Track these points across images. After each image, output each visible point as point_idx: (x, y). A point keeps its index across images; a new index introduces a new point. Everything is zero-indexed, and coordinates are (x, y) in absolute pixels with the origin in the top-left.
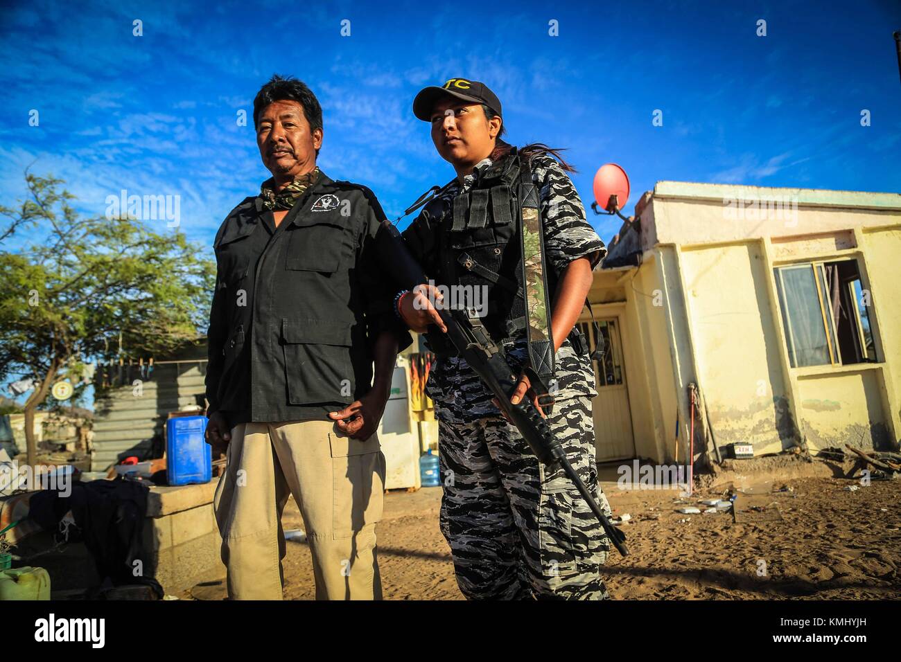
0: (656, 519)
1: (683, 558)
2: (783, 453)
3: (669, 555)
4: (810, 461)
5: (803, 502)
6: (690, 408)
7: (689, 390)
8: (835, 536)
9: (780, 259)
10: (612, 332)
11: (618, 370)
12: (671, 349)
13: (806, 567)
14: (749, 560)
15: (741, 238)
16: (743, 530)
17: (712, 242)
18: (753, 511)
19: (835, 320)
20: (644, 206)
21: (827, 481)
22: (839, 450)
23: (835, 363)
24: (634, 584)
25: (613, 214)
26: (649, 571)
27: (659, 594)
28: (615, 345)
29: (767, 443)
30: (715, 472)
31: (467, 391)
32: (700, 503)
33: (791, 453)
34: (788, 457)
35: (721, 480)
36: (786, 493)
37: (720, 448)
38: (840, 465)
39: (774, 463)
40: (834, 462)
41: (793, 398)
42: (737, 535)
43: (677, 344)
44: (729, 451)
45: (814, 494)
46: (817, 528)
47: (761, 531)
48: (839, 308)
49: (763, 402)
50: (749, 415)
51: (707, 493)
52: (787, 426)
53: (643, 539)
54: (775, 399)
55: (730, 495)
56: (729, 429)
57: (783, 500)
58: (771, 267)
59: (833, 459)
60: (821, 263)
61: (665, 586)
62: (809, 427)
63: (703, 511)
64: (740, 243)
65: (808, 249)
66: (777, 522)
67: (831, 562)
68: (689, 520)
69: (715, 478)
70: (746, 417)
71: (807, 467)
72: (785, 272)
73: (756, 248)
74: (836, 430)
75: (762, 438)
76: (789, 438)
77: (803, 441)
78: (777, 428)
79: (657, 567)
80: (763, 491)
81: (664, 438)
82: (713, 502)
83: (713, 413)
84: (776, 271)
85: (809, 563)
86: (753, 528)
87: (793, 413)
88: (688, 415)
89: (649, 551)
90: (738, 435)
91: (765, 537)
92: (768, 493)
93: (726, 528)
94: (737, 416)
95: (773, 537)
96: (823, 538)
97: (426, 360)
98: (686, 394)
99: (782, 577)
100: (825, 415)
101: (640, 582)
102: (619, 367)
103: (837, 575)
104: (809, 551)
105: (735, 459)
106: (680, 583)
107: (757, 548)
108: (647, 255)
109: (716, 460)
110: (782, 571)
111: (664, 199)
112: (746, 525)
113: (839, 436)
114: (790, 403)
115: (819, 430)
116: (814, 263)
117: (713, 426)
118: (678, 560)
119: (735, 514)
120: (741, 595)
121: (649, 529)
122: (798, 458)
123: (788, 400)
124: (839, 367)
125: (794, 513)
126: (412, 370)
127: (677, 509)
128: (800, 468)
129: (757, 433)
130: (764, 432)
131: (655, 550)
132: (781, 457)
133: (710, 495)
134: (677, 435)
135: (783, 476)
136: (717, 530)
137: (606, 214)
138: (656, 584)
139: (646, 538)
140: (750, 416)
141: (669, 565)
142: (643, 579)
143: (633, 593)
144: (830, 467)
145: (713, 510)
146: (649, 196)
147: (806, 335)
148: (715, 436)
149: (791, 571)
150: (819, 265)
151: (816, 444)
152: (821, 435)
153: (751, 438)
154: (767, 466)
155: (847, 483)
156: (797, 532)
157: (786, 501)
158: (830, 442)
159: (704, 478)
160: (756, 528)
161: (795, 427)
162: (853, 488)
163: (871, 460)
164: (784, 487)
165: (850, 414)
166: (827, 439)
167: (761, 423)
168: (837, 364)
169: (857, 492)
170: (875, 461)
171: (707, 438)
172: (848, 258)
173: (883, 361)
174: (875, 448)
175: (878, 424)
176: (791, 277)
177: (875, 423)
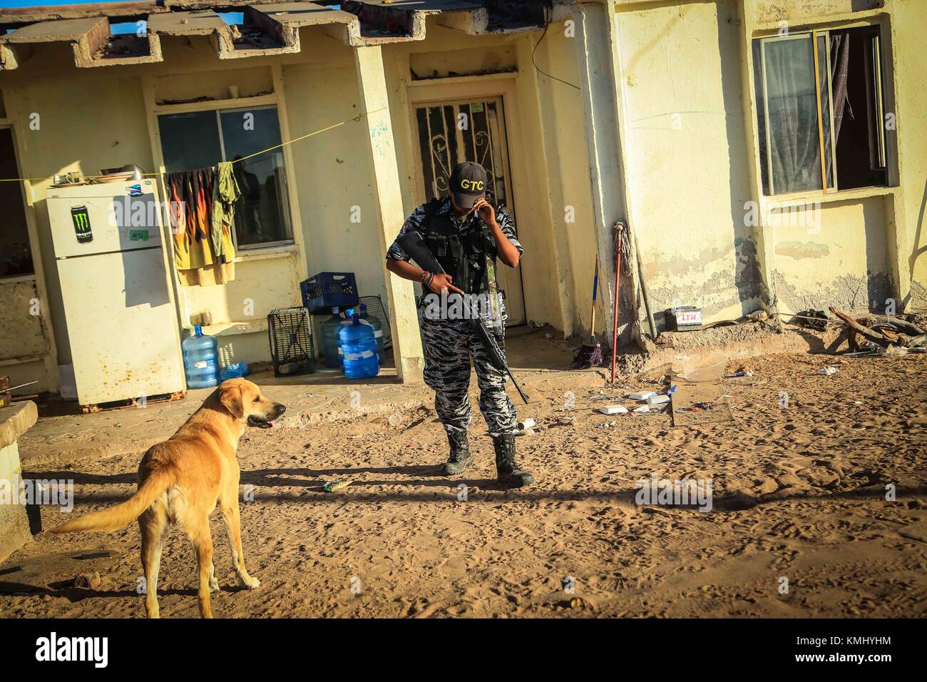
0: (570, 424)
1: (613, 477)
2: (740, 320)
3: (596, 473)
4: (779, 332)
5: (761, 393)
6: (615, 258)
7: (614, 232)
8: (791, 441)
9: (763, 26)
10: (492, 122)
11: (499, 183)
12: (592, 169)
13: (750, 480)
14: (690, 475)
16: (683, 435)
18: (697, 409)
21: (800, 358)
22: (821, 314)
23: (828, 187)
24: (563, 508)
26: (577, 493)
27: (593, 517)
28: (496, 144)
29: (722, 306)
30: (647, 352)
32: (627, 397)
33: (754, 321)
34: (749, 326)
35: (655, 363)
36: (742, 379)
37: (655, 315)
38: (819, 336)
39: (730, 335)
40: (812, 331)
41: (763, 242)
42: (676, 443)
43: (599, 161)
44: (668, 320)
46: (773, 430)
47: (705, 437)
48: (843, 102)
50: (698, 266)
51: (636, 380)
52: (751, 280)
53: (559, 454)
54: (737, 243)
55: (666, 385)
56: (669, 287)
57: (738, 391)
58: (749, 38)
59: (810, 328)
60: (825, 32)
61: (598, 510)
62: (783, 282)
63: (631, 410)
66: (726, 423)
67: (778, 472)
68: (613, 424)
69: (647, 359)
70: (694, 270)
71: (774, 340)
72: (769, 45)
73: (729, 5)
74: (820, 285)
75: (717, 298)
76: (753, 297)
77: (771, 302)
78: (738, 284)
79: (585, 488)
80: (712, 377)
81: (573, 296)
82: (645, 397)
83: (647, 264)
84: (756, 44)
85: (754, 475)
86: (696, 432)
87: (761, 261)
88: (612, 268)
89: (569, 469)
90: (681, 296)
91: (710, 445)
92: (719, 380)
93: (662, 434)
94: (682, 268)
95: (718, 444)
96: (777, 443)
97: (197, 185)
98: (611, 236)
99: (724, 492)
100: (807, 263)
101: (570, 507)
102: (502, 179)
103: (782, 487)
104: (757, 462)
105: (677, 331)
106: (615, 505)
107: (699, 460)
108: (558, 11)
109: (649, 332)
110: (724, 486)
112: (687, 429)
113: (824, 293)
114: (758, 248)
115: (796, 285)
116: (814, 31)
117: (648, 285)
118: (608, 479)
119: (674, 413)
120: (680, 513)
121: (564, 439)
122: (762, 327)
123: (756, 243)
124: (833, 194)
125: (748, 410)
127: (597, 408)
128: (765, 341)
129: (708, 292)
130: (719, 291)
131: (577, 468)
132: (742, 325)
133: (640, 385)
134: (594, 298)
135: (740, 353)
136: (650, 438)
138: (588, 508)
139: (562, 452)
140: (700, 268)
141: (599, 486)
142: (572, 504)
143: (564, 520)
144: (805, 338)
145: (644, 408)
147: (791, 145)
148: (649, 297)
149: (734, 485)
150: (822, 34)
151: (790, 304)
152: (798, 292)
153: (700, 300)
154: (719, 339)
155: (826, 362)
156: (748, 436)
157: (741, 392)
158: (810, 302)
159: (632, 359)
160: (699, 433)
161: (762, 282)
162: (831, 371)
163: (861, 328)
164: (741, 369)
165: (841, 262)
166: (806, 297)
167: (715, 278)
168: (830, 190)
169: (834, 376)
170: (866, 330)
171: (638, 302)
172: (868, 24)
173: (896, 184)
174: (870, 310)
175: (879, 275)
176: (777, 53)
177: (874, 274)
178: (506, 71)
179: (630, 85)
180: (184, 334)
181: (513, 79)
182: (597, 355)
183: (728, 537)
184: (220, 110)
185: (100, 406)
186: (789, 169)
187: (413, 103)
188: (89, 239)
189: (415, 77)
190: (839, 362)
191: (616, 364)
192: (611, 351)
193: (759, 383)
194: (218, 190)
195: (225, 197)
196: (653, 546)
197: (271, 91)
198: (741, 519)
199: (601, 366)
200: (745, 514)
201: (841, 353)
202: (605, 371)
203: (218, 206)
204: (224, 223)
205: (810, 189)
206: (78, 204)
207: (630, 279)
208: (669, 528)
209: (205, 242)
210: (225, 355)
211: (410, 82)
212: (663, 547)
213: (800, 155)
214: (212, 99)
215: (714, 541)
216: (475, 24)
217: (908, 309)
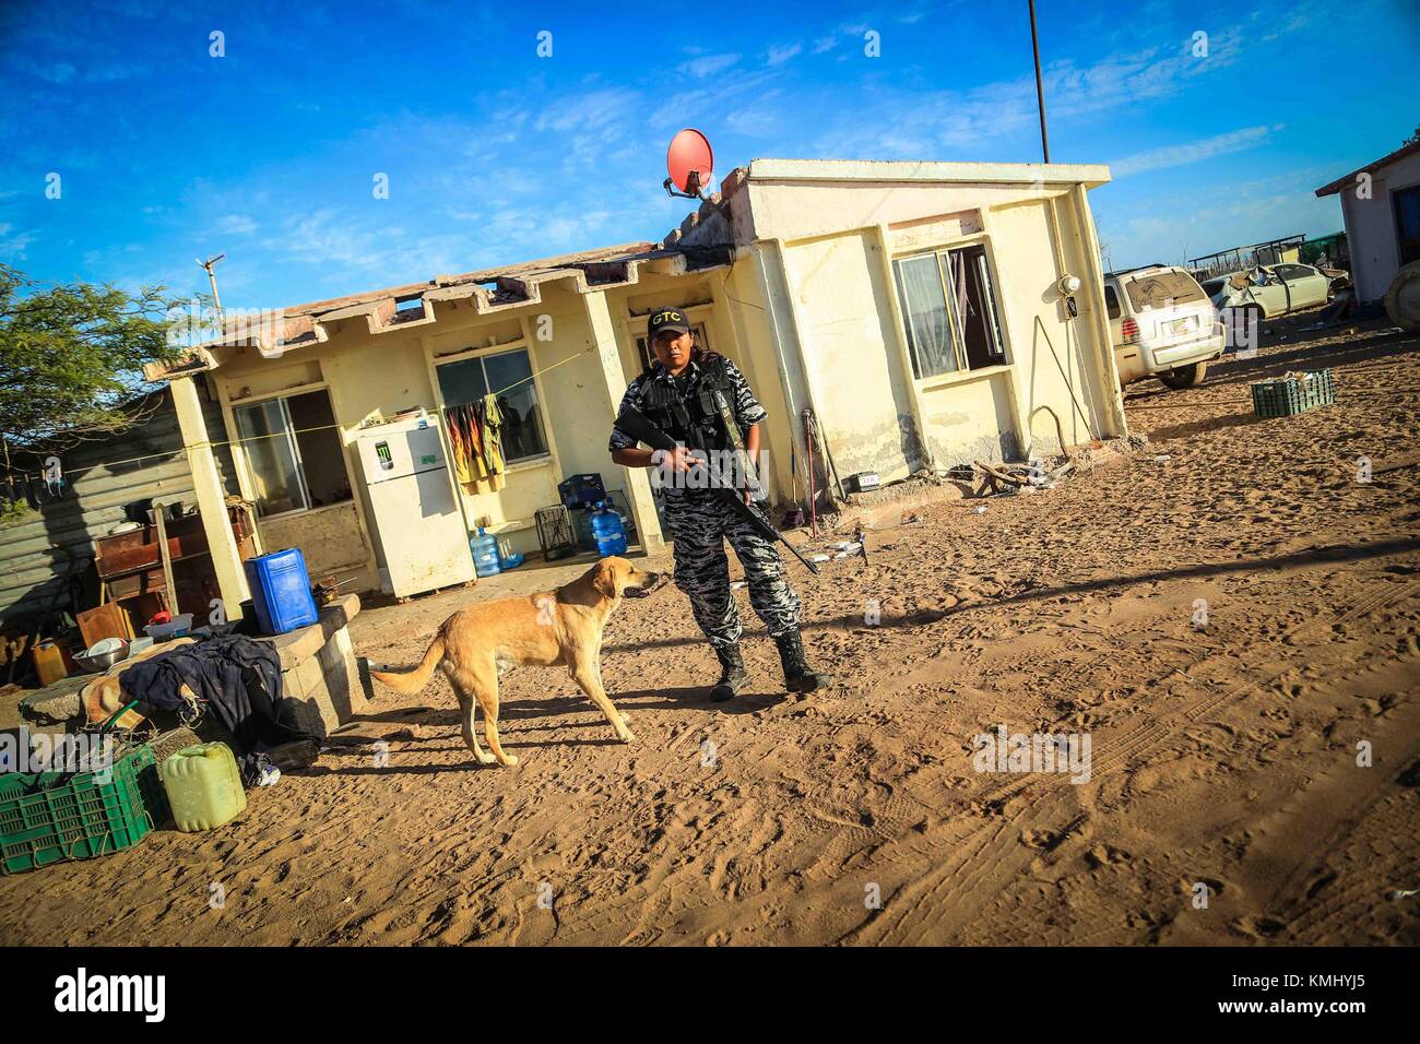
1: (826, 610)
2: (911, 478)
4: (939, 484)
5: (932, 532)
6: (807, 439)
7: (804, 418)
8: (961, 565)
9: (900, 250)
12: (780, 370)
13: (935, 599)
15: (854, 227)
16: (876, 572)
17: (821, 233)
18: (884, 550)
19: (962, 320)
20: (734, 186)
21: (957, 503)
22: (968, 468)
23: (962, 369)
25: (694, 197)
29: (893, 468)
30: (839, 511)
32: (828, 547)
33: (919, 478)
34: (916, 482)
35: (846, 519)
36: (915, 524)
37: (842, 480)
38: (969, 484)
39: (901, 491)
40: (963, 481)
41: (918, 414)
42: (872, 578)
43: (786, 364)
44: (853, 484)
45: (943, 521)
46: (945, 559)
47: (894, 571)
48: (965, 303)
49: (887, 422)
51: (833, 534)
52: (914, 447)
54: (900, 418)
55: (857, 535)
56: (851, 458)
57: (913, 533)
58: (889, 260)
59: (962, 479)
60: (944, 252)
62: (937, 445)
63: (832, 557)
64: (854, 232)
65: (930, 234)
66: (908, 558)
67: (956, 590)
68: (820, 569)
69: (839, 516)
70: (869, 442)
71: (936, 492)
72: (905, 265)
73: (871, 236)
74: (965, 445)
75: (888, 463)
76: (916, 460)
77: (930, 462)
78: (903, 450)
80: (892, 525)
81: (775, 473)
82: (842, 546)
83: (833, 442)
84: (895, 263)
85: (937, 595)
86: (886, 568)
87: (919, 431)
88: (804, 447)
90: (861, 464)
91: (898, 576)
92: (897, 526)
93: (860, 572)
94: (859, 442)
95: (905, 575)
96: (951, 569)
97: (469, 415)
98: (801, 422)
99: (916, 611)
100: (954, 429)
103: (960, 601)
104: (938, 584)
105: (861, 492)
106: (830, 631)
107: (892, 588)
108: (741, 252)
109: (839, 495)
110: (915, 606)
111: (760, 181)
112: (878, 566)
113: (969, 451)
114: (916, 420)
115: (948, 447)
116: (937, 251)
117: (833, 457)
118: (821, 611)
119: (867, 556)
122: (926, 482)
123: (914, 416)
124: (967, 374)
125: (924, 546)
126: (452, 430)
128: (929, 492)
129: (881, 459)
130: (889, 457)
132: (908, 483)
133: (836, 537)
134: (793, 473)
135: (911, 504)
136: (850, 577)
137: (684, 196)
140: (873, 441)
141: (815, 618)
144: (959, 488)
145: (843, 555)
146: (741, 176)
147: (931, 339)
148: (836, 468)
149: (922, 605)
151: (945, 463)
152: (949, 452)
153: (876, 465)
154: (894, 495)
155: (977, 504)
156: (928, 566)
157: (916, 534)
158: (959, 459)
159: (827, 518)
160: (889, 568)
161: (922, 447)
162: (982, 509)
163: (1000, 475)
164: (913, 517)
165: (979, 426)
166: (956, 456)
167: (886, 447)
168: (964, 371)
169: (985, 514)
170: (1003, 476)
171: (828, 471)
172: (975, 244)
173: (1012, 363)
174: (1005, 461)
175: (1008, 433)
176: (912, 270)
177: (1004, 432)
178: (704, 303)
179: (803, 302)
180: (471, 535)
181: (711, 309)
182: (800, 517)
183: (925, 645)
184: (483, 356)
185: (411, 597)
186: (932, 358)
187: (634, 335)
188: (391, 466)
189: (633, 314)
190: (986, 503)
191: (816, 523)
192: (812, 513)
193: (928, 525)
194: (486, 417)
195: (492, 422)
196: (866, 659)
197: (522, 337)
198: (934, 629)
199: (804, 526)
200: (936, 625)
201: (986, 496)
202: (808, 529)
203: (487, 429)
204: (493, 442)
205: (950, 371)
206: (380, 440)
207: (820, 453)
208: (877, 643)
209: (480, 459)
210: (504, 549)
211: (629, 319)
212: (875, 659)
213: (939, 346)
214: (476, 348)
215: (915, 650)
216: (676, 267)
217: (1032, 458)
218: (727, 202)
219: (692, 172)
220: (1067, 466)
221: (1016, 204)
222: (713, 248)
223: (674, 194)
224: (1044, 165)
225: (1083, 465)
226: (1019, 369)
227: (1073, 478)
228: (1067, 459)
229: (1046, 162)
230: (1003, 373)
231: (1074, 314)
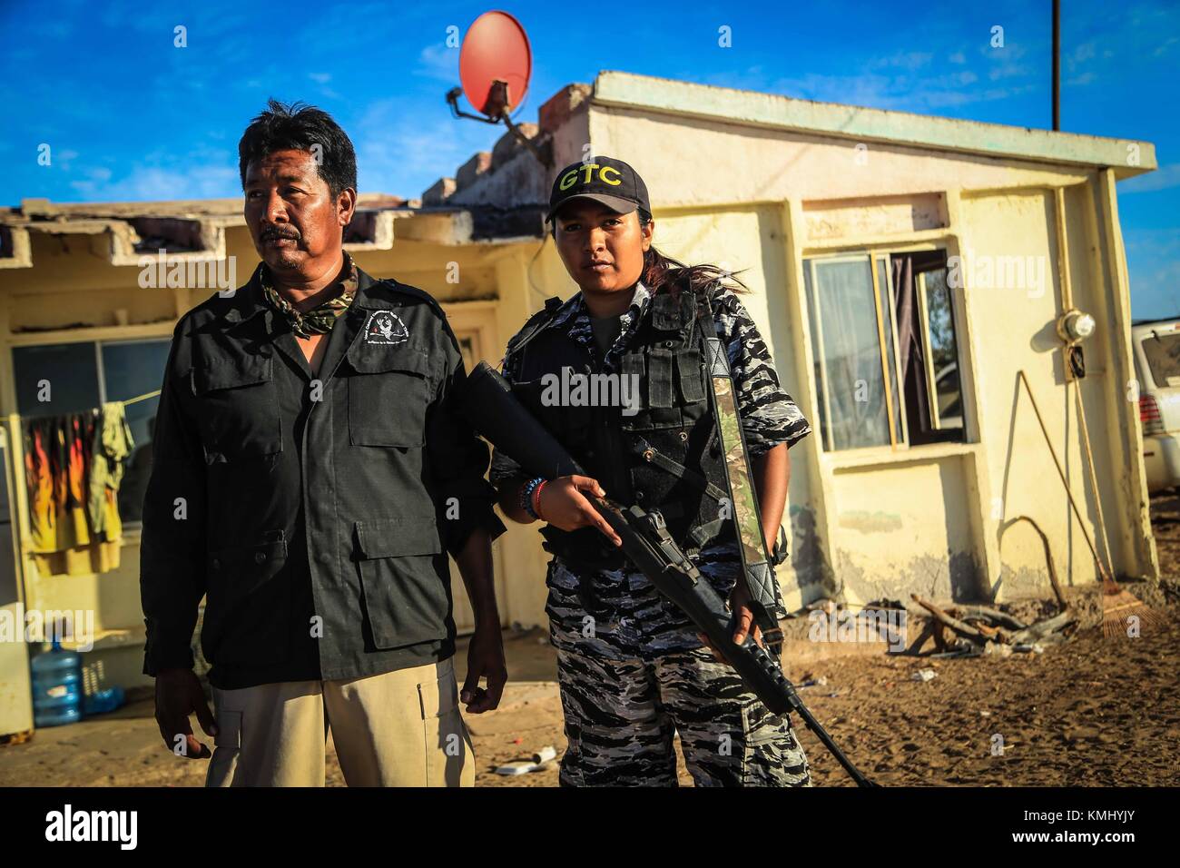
2: (805, 612)
5: (852, 705)
8: (924, 764)
9: (815, 244)
15: (744, 198)
17: (696, 204)
19: (902, 361)
20: (564, 112)
21: (878, 662)
22: (897, 604)
23: (897, 442)
25: (496, 122)
31: (643, 619)
36: (816, 689)
39: (791, 632)
41: (825, 510)
45: (864, 689)
46: (890, 752)
48: (909, 339)
52: (811, 561)
54: (794, 512)
58: (799, 258)
60: (884, 254)
62: (848, 563)
64: (746, 208)
65: (865, 224)
72: (821, 268)
73: (773, 218)
74: (893, 567)
76: (814, 583)
77: (838, 589)
84: (807, 264)
87: (822, 536)
96: (907, 768)
97: (70, 434)
100: (875, 537)
111: (611, 108)
113: (898, 577)
114: (818, 519)
115: (866, 568)
116: (873, 252)
123: (815, 512)
124: (903, 451)
125: (843, 727)
132: (801, 620)
137: (476, 118)
146: (576, 97)
150: (882, 257)
151: (860, 592)
152: (867, 576)
155: (913, 665)
157: (823, 705)
158: (882, 589)
161: (825, 562)
162: (928, 675)
163: (951, 621)
164: (809, 676)
165: (917, 538)
166: (877, 583)
168: (900, 446)
169: (935, 682)
170: (957, 623)
172: (932, 247)
173: (977, 440)
174: (956, 599)
175: (962, 554)
176: (831, 278)
177: (957, 552)
178: (483, 298)
180: (33, 649)
181: (493, 310)
184: (102, 341)
186: (851, 419)
190: (931, 666)
193: (840, 693)
194: (101, 440)
195: (111, 450)
197: (172, 317)
201: (927, 654)
203: (100, 462)
204: (108, 487)
205: (876, 445)
209: (79, 514)
210: (91, 679)
214: (90, 326)
216: (455, 231)
217: (1000, 598)
218: (547, 137)
219: (497, 82)
220: (1063, 618)
221: (1003, 192)
222: (510, 210)
223: (461, 115)
224: (1052, 135)
225: (1086, 620)
226: (988, 454)
227: (1072, 638)
228: (1063, 607)
229: (1055, 128)
230: (961, 457)
231: (1079, 373)
